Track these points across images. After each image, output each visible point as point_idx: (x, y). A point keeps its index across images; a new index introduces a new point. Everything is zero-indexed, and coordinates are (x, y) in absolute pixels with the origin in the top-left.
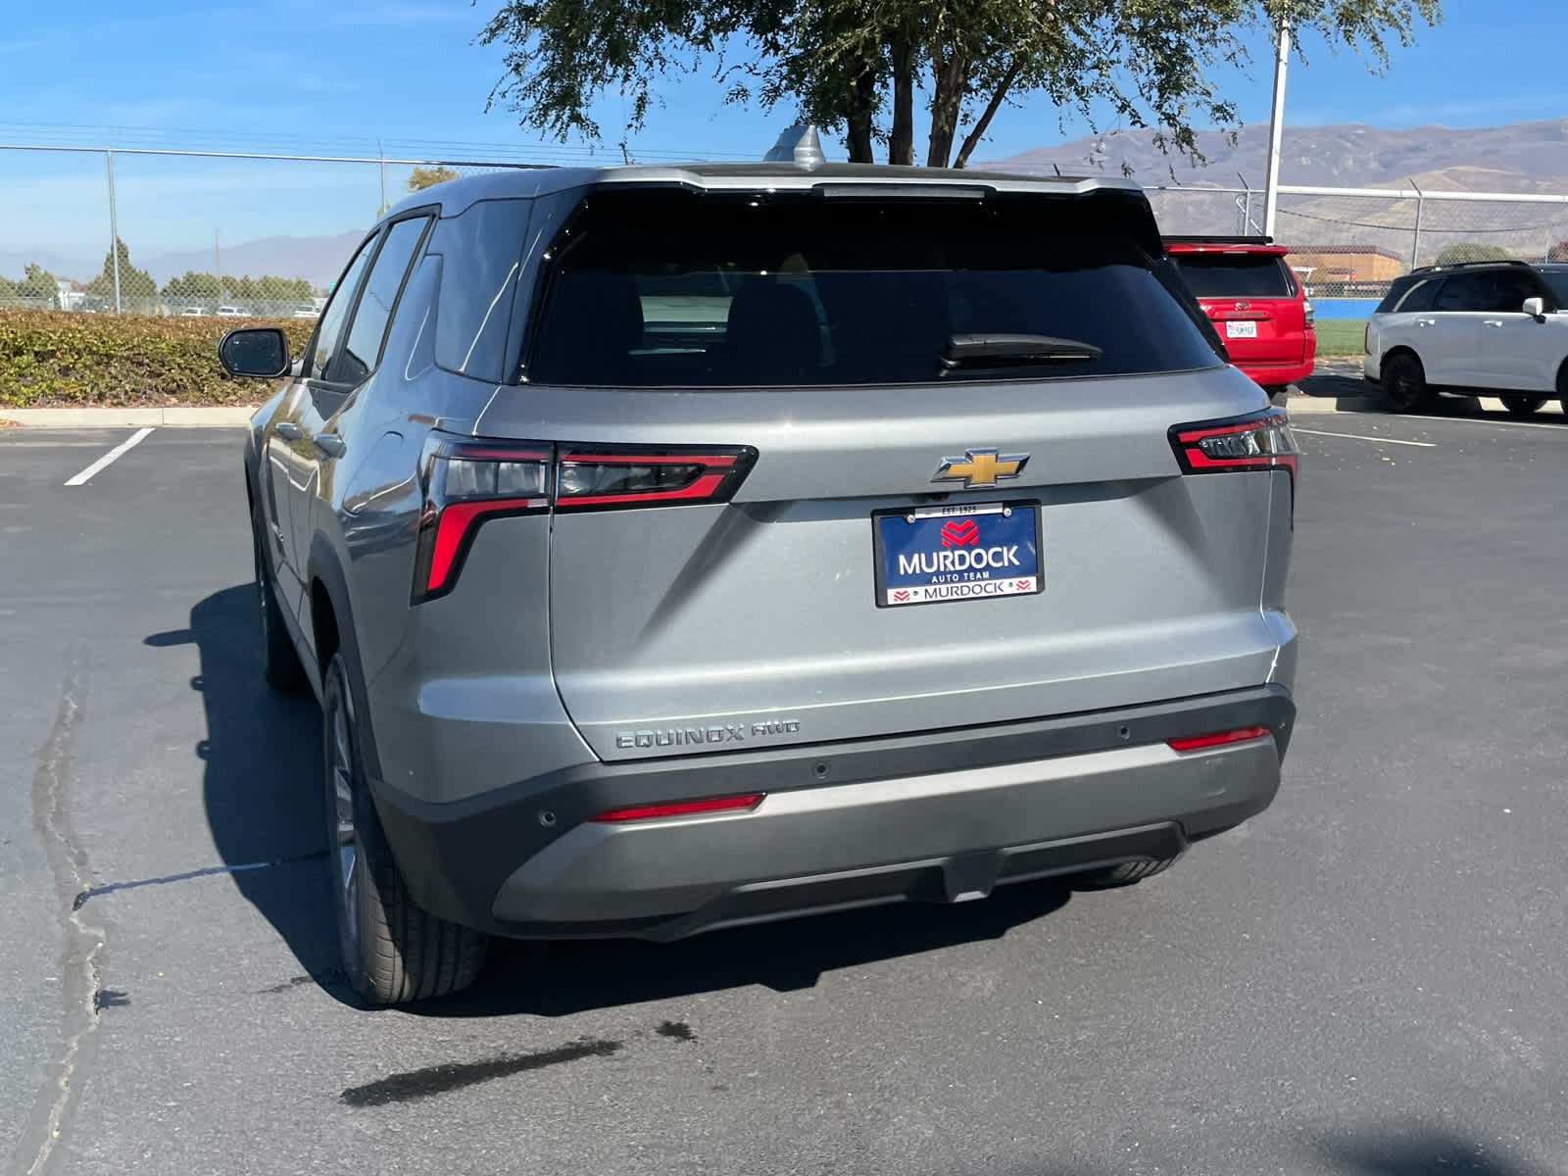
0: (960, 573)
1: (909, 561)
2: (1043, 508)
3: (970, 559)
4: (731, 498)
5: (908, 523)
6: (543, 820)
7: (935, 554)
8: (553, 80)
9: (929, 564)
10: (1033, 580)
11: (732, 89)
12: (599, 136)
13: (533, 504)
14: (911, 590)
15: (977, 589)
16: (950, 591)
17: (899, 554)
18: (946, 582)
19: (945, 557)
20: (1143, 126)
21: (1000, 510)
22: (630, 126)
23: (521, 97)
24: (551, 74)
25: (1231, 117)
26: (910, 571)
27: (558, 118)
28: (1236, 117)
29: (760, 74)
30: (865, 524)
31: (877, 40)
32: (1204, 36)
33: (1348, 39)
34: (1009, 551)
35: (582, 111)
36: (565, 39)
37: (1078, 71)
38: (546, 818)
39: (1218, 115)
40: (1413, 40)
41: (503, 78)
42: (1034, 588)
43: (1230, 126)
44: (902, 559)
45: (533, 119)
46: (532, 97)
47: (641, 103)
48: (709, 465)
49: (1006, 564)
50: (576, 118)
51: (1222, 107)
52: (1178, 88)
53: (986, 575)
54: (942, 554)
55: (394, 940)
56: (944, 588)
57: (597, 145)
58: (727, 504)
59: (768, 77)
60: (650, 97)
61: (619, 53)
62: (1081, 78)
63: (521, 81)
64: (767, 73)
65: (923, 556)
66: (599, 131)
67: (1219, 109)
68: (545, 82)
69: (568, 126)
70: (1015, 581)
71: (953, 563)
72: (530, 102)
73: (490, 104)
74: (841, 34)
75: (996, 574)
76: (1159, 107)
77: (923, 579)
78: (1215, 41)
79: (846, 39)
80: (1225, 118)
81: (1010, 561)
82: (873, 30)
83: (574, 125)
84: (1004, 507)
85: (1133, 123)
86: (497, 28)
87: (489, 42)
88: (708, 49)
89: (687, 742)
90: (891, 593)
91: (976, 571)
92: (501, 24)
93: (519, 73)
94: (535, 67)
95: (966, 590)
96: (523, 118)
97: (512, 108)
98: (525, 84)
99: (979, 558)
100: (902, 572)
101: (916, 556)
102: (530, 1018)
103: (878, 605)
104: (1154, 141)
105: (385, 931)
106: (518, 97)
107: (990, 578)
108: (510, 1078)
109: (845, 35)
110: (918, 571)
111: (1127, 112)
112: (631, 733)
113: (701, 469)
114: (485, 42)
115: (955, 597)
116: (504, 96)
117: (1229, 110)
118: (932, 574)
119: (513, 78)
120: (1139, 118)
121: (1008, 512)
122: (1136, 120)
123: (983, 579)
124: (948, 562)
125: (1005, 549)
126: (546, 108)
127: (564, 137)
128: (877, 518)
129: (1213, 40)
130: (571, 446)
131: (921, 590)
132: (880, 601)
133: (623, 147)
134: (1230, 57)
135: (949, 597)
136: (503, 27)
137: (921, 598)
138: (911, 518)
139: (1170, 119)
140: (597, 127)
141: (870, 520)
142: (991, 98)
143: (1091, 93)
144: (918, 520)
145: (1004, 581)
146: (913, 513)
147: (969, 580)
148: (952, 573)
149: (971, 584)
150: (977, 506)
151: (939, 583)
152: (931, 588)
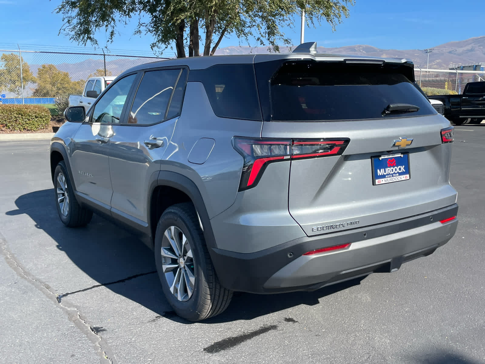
0: (392, 174)
1: (380, 171)
2: (410, 154)
3: (394, 170)
4: (342, 154)
5: (379, 160)
6: (289, 256)
7: (386, 169)
8: (81, 26)
9: (385, 172)
10: (408, 175)
11: (136, 30)
12: (98, 44)
13: (285, 158)
14: (381, 180)
15: (396, 179)
16: (390, 180)
17: (378, 169)
18: (389, 177)
19: (389, 170)
20: (264, 45)
21: (400, 155)
22: (108, 41)
23: (70, 31)
24: (81, 24)
25: (290, 43)
26: (381, 175)
27: (83, 38)
28: (291, 43)
29: (144, 26)
30: (369, 160)
31: (193, 16)
32: (281, 19)
33: (328, 21)
34: (402, 167)
35: (92, 36)
36: (86, 12)
37: (244, 28)
38: (290, 255)
39: (286, 42)
40: (342, 22)
41: (64, 24)
42: (408, 178)
43: (289, 46)
44: (378, 170)
45: (74, 38)
46: (74, 31)
47: (112, 33)
48: (337, 144)
49: (402, 171)
50: (89, 38)
51: (287, 40)
52: (274, 34)
53: (398, 174)
54: (388, 169)
55: (211, 300)
56: (389, 179)
57: (97, 47)
58: (341, 156)
59: (147, 27)
60: (115, 32)
61: (105, 17)
62: (244, 30)
63: (70, 26)
64: (146, 26)
65: (383, 169)
66: (98, 43)
67: (286, 40)
68: (79, 26)
69: (87, 41)
70: (404, 176)
71: (390, 171)
72: (73, 33)
73: (60, 33)
74: (181, 14)
75: (400, 174)
76: (269, 39)
77: (383, 176)
78: (284, 20)
79: (182, 16)
80: (288, 43)
81: (403, 171)
82: (191, 13)
83: (89, 40)
84: (401, 154)
85: (261, 44)
86: (62, 8)
87: (59, 12)
88: (129, 17)
89: (331, 229)
90: (377, 181)
92: (63, 7)
93: (69, 23)
94: (75, 21)
95: (394, 179)
96: (70, 38)
97: (66, 34)
98: (72, 27)
99: (396, 170)
100: (379, 175)
101: (382, 170)
102: (243, 321)
103: (373, 185)
104: (268, 50)
105: (209, 297)
106: (69, 31)
108: (252, 339)
109: (182, 14)
110: (382, 174)
111: (259, 41)
112: (316, 227)
113: (335, 145)
114: (57, 12)
115: (391, 181)
116: (64, 30)
117: (289, 41)
118: (386, 175)
119: (67, 24)
120: (263, 42)
121: (402, 156)
122: (262, 43)
123: (397, 176)
124: (389, 171)
125: (401, 167)
126: (79, 35)
127: (85, 44)
128: (373, 159)
129: (283, 20)
130: (298, 139)
131: (383, 179)
132: (374, 184)
133: (106, 48)
134: (288, 25)
135: (390, 182)
136: (64, 8)
137: (384, 182)
138: (380, 158)
139: (272, 43)
140: (97, 41)
141: (370, 159)
142: (220, 35)
143: (248, 35)
144: (382, 159)
145: (402, 176)
146: (381, 157)
147: (394, 176)
148: (390, 174)
149: (395, 177)
150: (395, 154)
151: (388, 177)
152: (386, 179)
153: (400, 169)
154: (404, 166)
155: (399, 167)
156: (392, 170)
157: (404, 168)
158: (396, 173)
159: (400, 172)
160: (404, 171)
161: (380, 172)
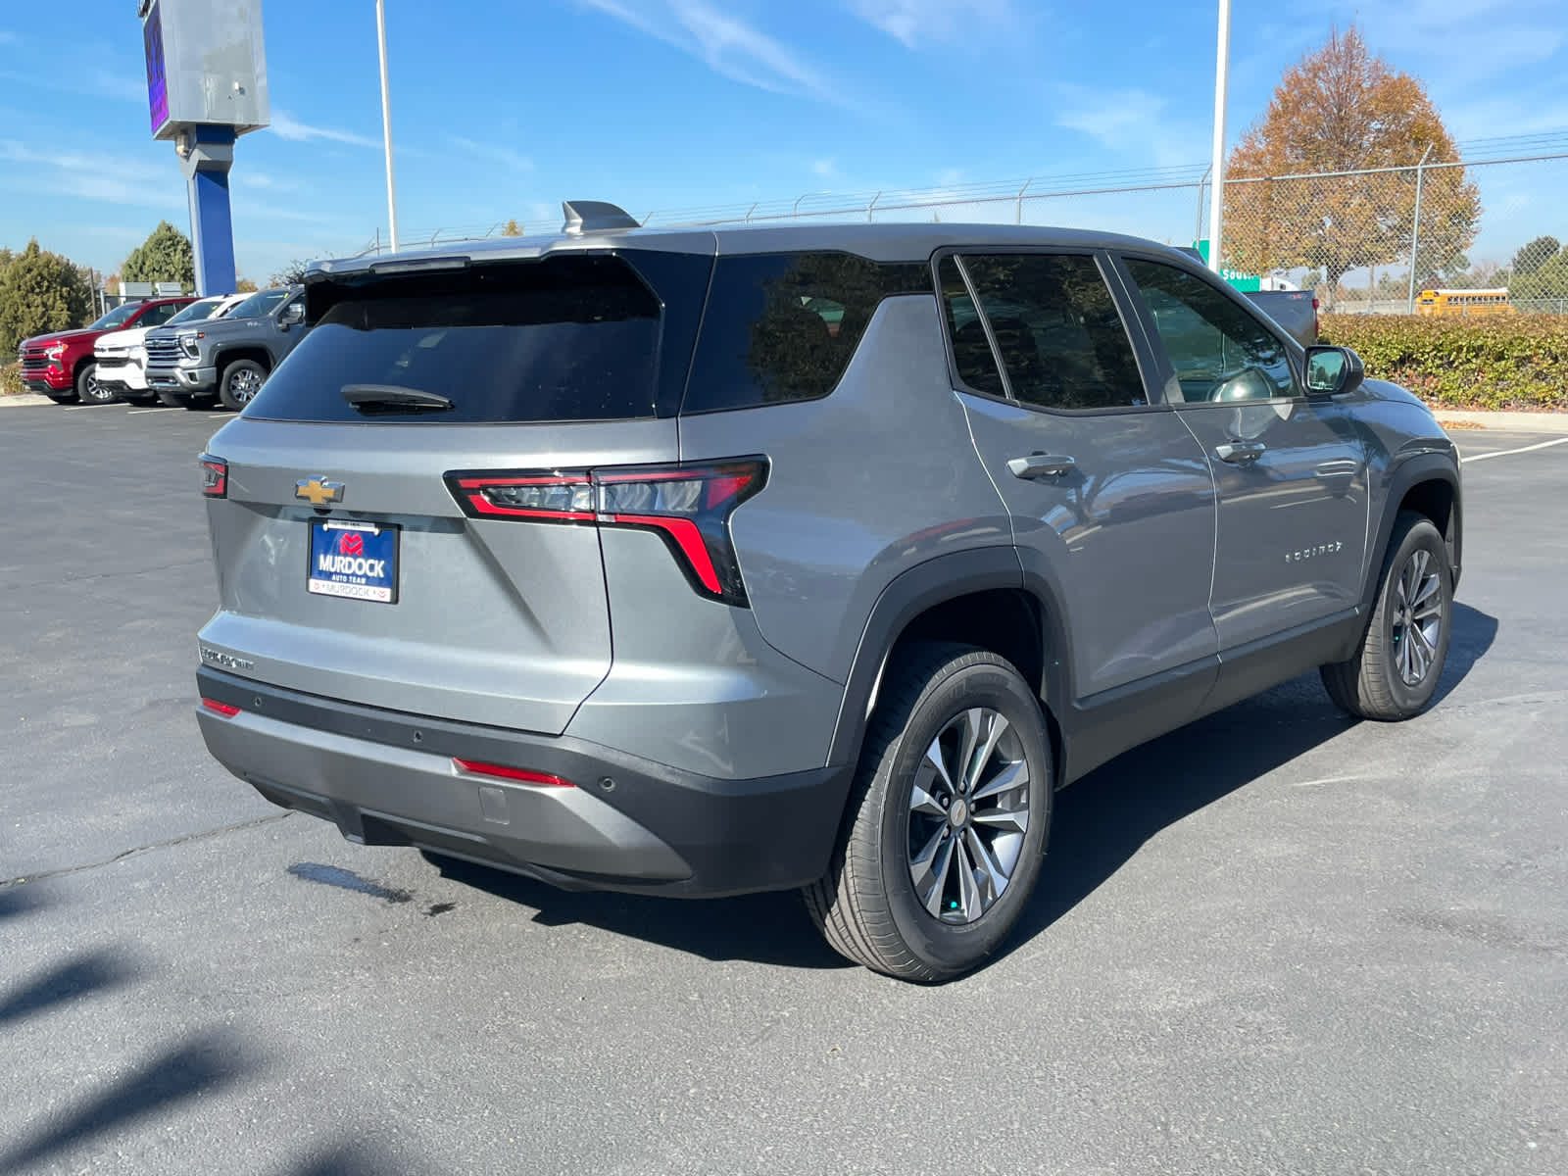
0: (348, 575)
1: (325, 560)
2: (403, 533)
3: (355, 566)
5: (323, 530)
7: (337, 558)
9: (334, 565)
10: (390, 591)
14: (322, 582)
15: (356, 591)
16: (340, 589)
17: (320, 553)
18: (339, 581)
19: (342, 562)
21: (373, 530)
26: (323, 568)
30: (304, 528)
34: (378, 564)
42: (388, 598)
44: (322, 557)
49: (376, 574)
53: (364, 580)
54: (341, 558)
56: (339, 585)
65: (332, 557)
70: (379, 590)
71: (345, 567)
75: (370, 581)
77: (328, 576)
81: (378, 574)
84: (375, 528)
90: (312, 582)
91: (357, 576)
95: (350, 590)
99: (360, 566)
100: (320, 568)
101: (328, 557)
107: (367, 584)
110: (327, 569)
118: (333, 573)
121: (377, 531)
123: (359, 584)
124: (343, 565)
125: (377, 561)
128: (310, 525)
131: (326, 583)
132: (308, 587)
135: (341, 594)
137: (324, 590)
138: (325, 527)
141: (307, 525)
144: (329, 529)
145: (372, 589)
146: (327, 523)
147: (352, 583)
148: (343, 575)
149: (351, 586)
150: (361, 523)
151: (336, 581)
152: (330, 583)
153: (372, 567)
154: (382, 562)
155: (371, 561)
156: (350, 564)
157: (384, 569)
158: (361, 577)
159: (370, 574)
160: (382, 575)
161: (325, 563)
